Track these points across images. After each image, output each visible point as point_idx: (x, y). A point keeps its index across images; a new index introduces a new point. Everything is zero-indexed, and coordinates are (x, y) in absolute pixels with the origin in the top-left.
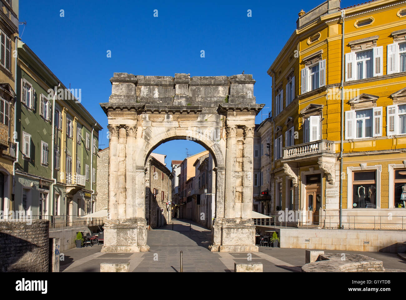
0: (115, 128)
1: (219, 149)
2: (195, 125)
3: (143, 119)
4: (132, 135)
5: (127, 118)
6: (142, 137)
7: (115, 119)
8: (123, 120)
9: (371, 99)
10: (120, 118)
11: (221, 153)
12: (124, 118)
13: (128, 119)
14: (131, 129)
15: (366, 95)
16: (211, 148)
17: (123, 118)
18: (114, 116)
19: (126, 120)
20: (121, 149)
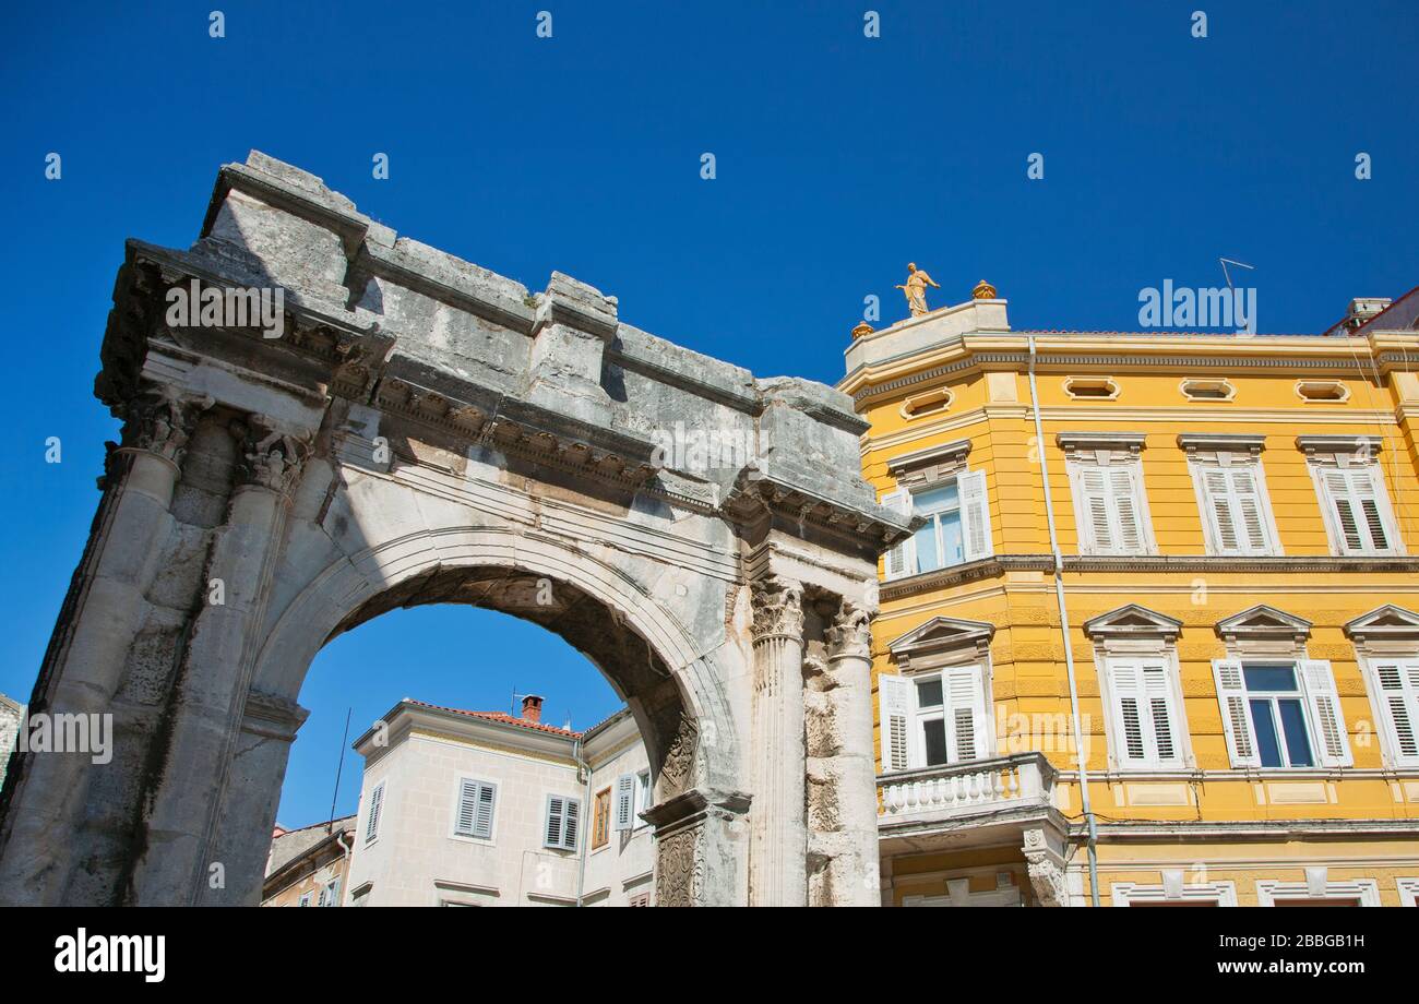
0: (176, 409)
1: (720, 687)
2: (612, 539)
3: (349, 428)
4: (276, 482)
5: (273, 380)
6: (320, 520)
7: (195, 361)
8: (240, 384)
9: (1160, 630)
10: (226, 364)
11: (728, 712)
12: (255, 374)
13: (276, 386)
14: (280, 446)
15: (1140, 612)
16: (682, 674)
17: (246, 371)
18: (193, 348)
19: (262, 387)
20: (176, 553)
